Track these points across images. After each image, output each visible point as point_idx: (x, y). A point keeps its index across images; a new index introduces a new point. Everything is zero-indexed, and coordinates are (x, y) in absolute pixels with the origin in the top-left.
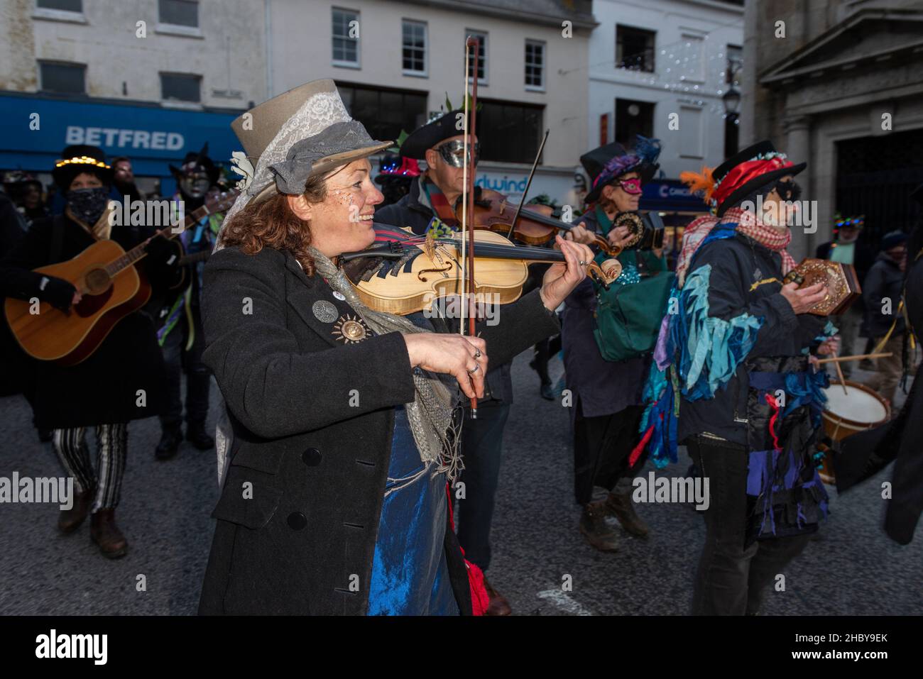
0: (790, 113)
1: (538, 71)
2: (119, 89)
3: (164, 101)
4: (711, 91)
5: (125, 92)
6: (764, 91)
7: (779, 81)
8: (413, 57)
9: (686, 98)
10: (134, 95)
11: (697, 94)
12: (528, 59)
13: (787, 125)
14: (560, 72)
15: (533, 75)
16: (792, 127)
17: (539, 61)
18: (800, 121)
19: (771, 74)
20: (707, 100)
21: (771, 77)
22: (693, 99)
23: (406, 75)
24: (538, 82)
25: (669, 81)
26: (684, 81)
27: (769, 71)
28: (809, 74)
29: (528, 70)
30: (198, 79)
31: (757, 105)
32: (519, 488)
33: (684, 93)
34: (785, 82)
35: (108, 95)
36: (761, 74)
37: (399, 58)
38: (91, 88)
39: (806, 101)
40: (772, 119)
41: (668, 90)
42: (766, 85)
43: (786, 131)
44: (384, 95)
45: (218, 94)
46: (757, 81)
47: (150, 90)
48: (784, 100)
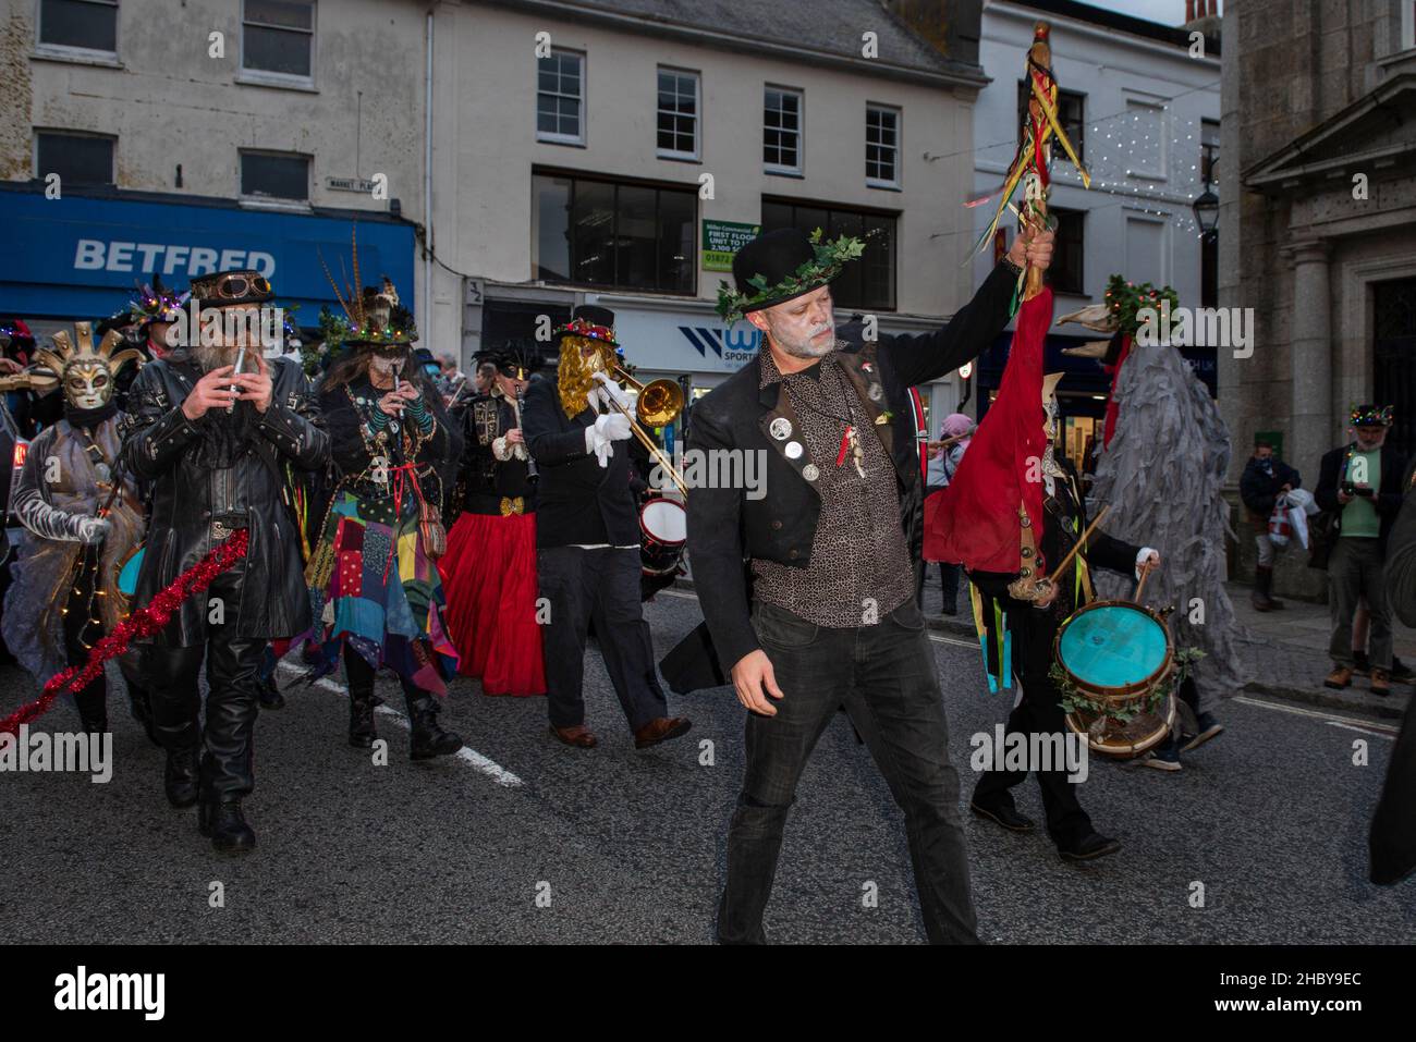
0: (1296, 235)
1: (888, 155)
2: (169, 176)
3: (246, 197)
4: (1175, 193)
5: (179, 183)
6: (1256, 198)
7: (1279, 183)
8: (676, 128)
9: (1135, 204)
10: (194, 187)
11: (1152, 198)
12: (871, 135)
13: (1293, 254)
14: (925, 157)
15: (880, 161)
16: (1299, 258)
17: (890, 138)
18: (1312, 249)
19: (1264, 172)
20: (1169, 209)
21: (1264, 177)
22: (1148, 206)
23: (661, 158)
24: (888, 173)
25: (1107, 176)
26: (1132, 177)
27: (1262, 166)
28: (1323, 173)
29: (871, 153)
30: (305, 160)
31: (1244, 220)
32: (820, 860)
33: (1132, 195)
34: (1285, 185)
35: (151, 188)
36: (1248, 169)
37: (652, 129)
38: (121, 174)
39: (1321, 217)
40: (1270, 244)
41: (1106, 191)
42: (1257, 188)
43: (1291, 264)
44: (626, 192)
45: (337, 185)
46: (1243, 183)
47: (220, 179)
48: (1287, 214)
